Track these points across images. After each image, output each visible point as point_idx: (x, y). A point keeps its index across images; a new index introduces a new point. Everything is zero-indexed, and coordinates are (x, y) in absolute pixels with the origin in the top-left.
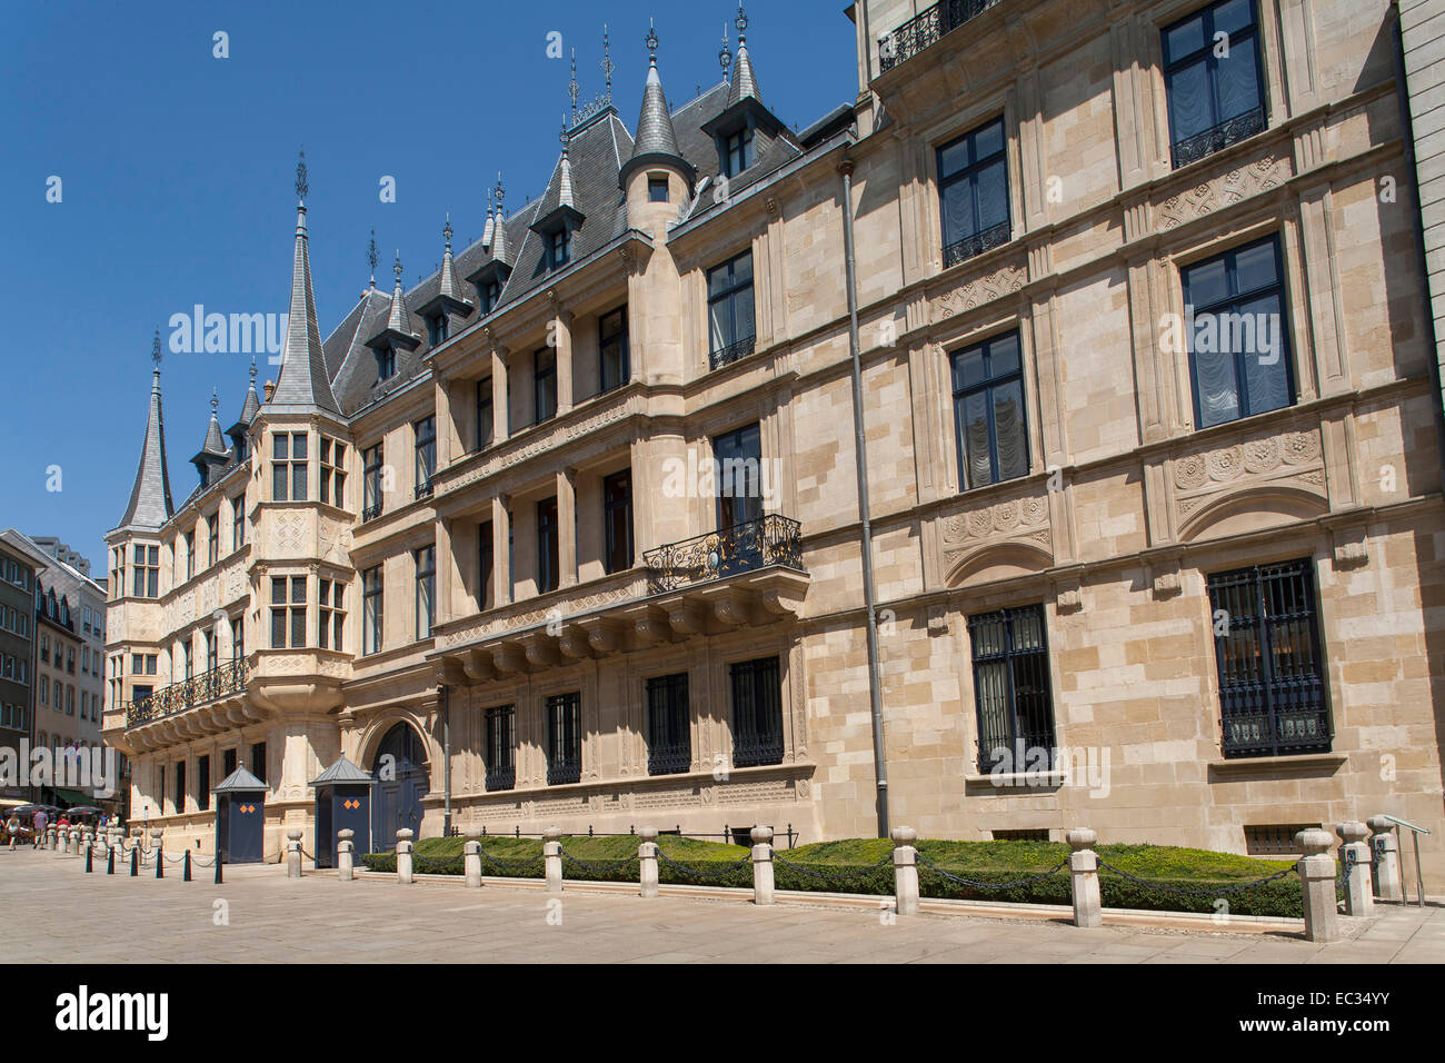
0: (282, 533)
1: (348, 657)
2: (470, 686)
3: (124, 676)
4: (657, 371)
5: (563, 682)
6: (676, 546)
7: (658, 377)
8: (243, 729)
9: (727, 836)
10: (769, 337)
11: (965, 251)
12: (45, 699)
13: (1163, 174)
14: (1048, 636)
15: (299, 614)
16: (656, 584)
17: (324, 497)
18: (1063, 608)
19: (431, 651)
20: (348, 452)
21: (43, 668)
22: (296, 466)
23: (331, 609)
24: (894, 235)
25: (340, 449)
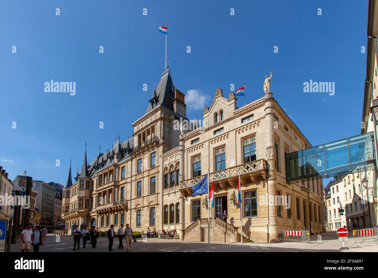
0: (81, 193)
2: (100, 214)
3: (64, 209)
5: (108, 214)
7: (116, 180)
8: (77, 218)
10: (126, 177)
11: (139, 172)
12: (56, 210)
13: (150, 169)
14: (141, 213)
15: (83, 203)
16: (114, 205)
17: (86, 188)
18: (142, 210)
19: (96, 209)
20: (90, 182)
21: (56, 205)
22: (83, 184)
23: (87, 203)
24: (134, 169)
25: (89, 181)
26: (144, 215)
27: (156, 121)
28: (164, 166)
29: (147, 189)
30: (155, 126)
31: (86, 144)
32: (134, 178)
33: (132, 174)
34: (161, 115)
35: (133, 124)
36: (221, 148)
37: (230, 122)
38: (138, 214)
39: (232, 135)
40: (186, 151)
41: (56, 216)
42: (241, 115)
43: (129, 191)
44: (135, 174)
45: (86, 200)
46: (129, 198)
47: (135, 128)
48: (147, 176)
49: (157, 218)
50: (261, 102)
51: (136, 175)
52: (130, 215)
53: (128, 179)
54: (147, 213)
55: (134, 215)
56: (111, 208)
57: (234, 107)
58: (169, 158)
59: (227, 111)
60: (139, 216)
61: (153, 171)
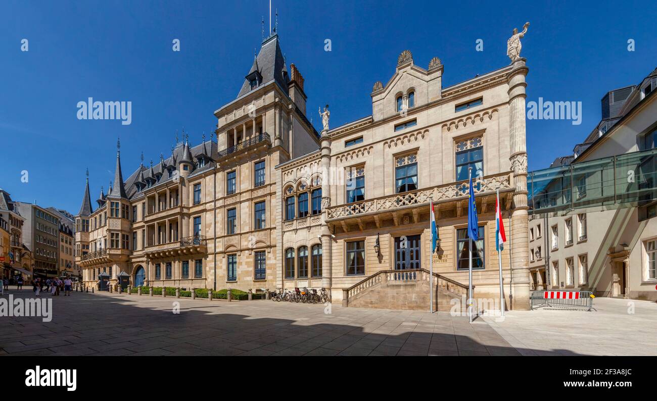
0: (113, 224)
1: (130, 250)
2: (151, 258)
3: (80, 249)
5: (169, 260)
10: (203, 201)
11: (231, 193)
12: (63, 251)
13: (253, 188)
14: (237, 259)
15: (117, 241)
16: (182, 244)
17: (123, 217)
18: (239, 256)
19: (144, 252)
20: (129, 207)
21: (61, 243)
22: (116, 209)
23: (126, 241)
24: (221, 187)
25: (127, 207)
26: (244, 263)
27: (266, 108)
28: (284, 183)
29: (248, 222)
30: (263, 117)
31: (119, 143)
32: (220, 203)
33: (217, 196)
34: (275, 98)
35: (215, 112)
36: (408, 155)
37: (431, 111)
38: (231, 261)
39: (435, 132)
40: (333, 159)
41: (63, 260)
42: (455, 98)
43: (211, 223)
44: (223, 196)
45: (123, 236)
46: (210, 234)
47: (220, 120)
48: (247, 200)
49: (270, 269)
50: (502, 76)
51: (225, 198)
52: (213, 263)
53: (208, 205)
54: (249, 260)
55: (221, 262)
56: (175, 251)
57: (440, 84)
58: (295, 170)
59: (425, 91)
60: (232, 264)
61: (260, 192)
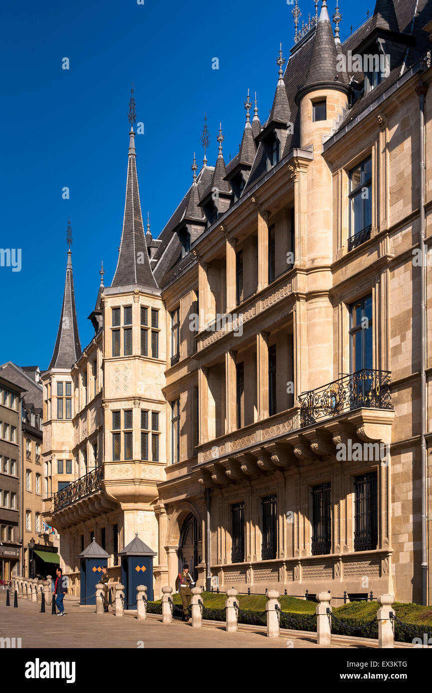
0: (117, 380)
1: (162, 464)
2: (221, 489)
3: (53, 475)
4: (313, 256)
5: (268, 487)
6: (315, 392)
7: (313, 261)
8: (107, 514)
9: (345, 599)
10: (378, 228)
15: (128, 436)
17: (144, 351)
19: (196, 463)
22: (126, 330)
23: (150, 431)
45: (145, 413)
46: (406, 361)
56: (283, 446)
